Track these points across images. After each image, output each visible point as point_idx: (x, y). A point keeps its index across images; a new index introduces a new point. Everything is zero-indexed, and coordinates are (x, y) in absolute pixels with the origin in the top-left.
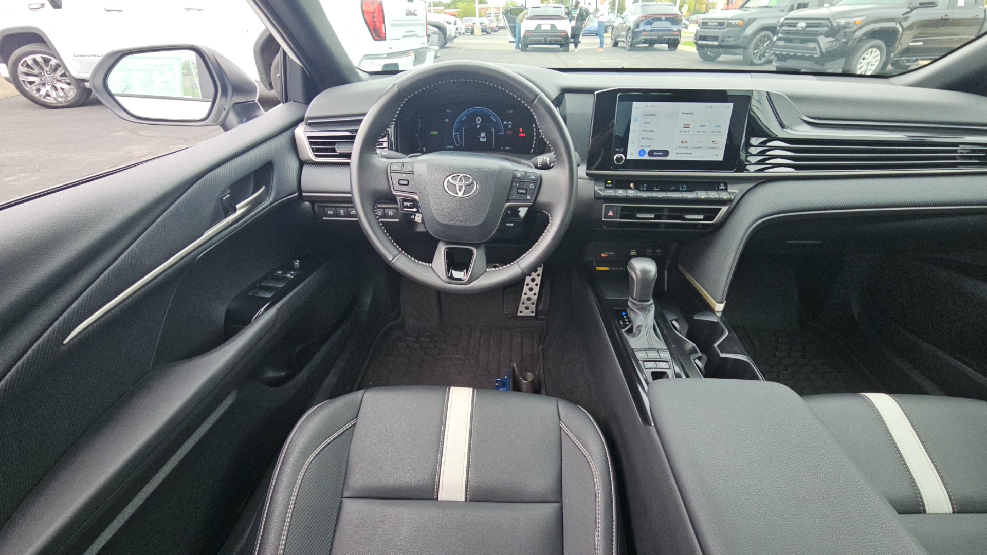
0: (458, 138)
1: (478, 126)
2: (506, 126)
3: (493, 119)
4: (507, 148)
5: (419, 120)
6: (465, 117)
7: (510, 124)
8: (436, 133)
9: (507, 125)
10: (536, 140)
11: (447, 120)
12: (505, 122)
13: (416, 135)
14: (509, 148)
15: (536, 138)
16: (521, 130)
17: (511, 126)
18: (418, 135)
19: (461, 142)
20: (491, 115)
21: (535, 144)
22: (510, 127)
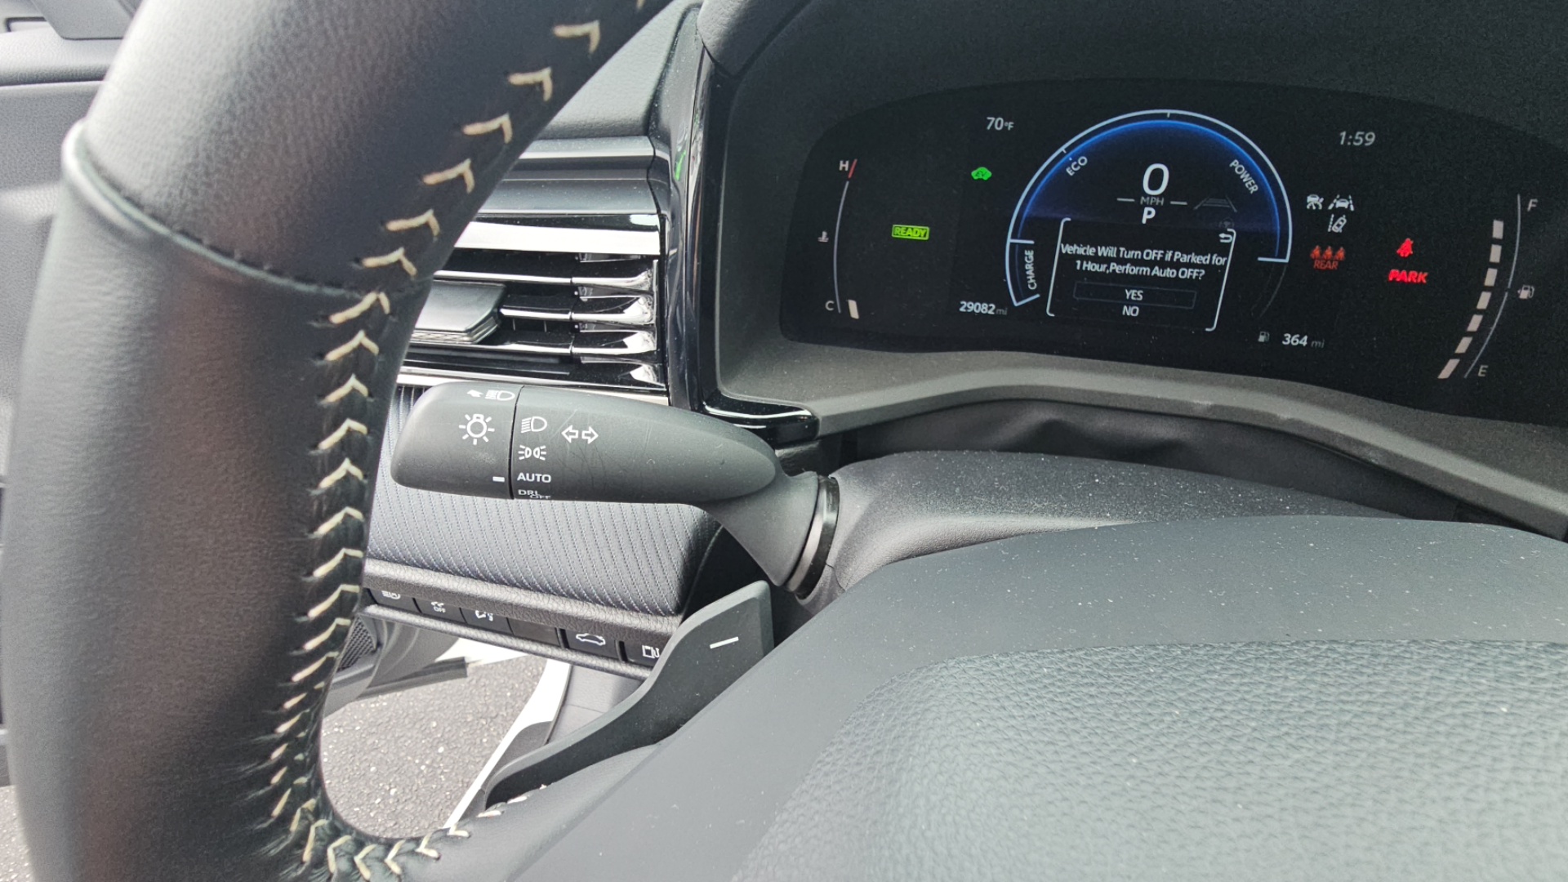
0: (1029, 267)
1: (1148, 214)
2: (1312, 226)
3: (1245, 177)
4: (1291, 340)
5: (844, 165)
6: (1083, 161)
7: (1339, 212)
8: (917, 233)
9: (1322, 216)
10: (1488, 314)
11: (983, 173)
12: (1313, 200)
13: (824, 238)
14: (1304, 342)
15: (1494, 303)
16: (1406, 248)
17: (1342, 221)
18: (831, 236)
19: (1043, 289)
20: (1235, 155)
21: (1478, 337)
22: (1337, 226)
